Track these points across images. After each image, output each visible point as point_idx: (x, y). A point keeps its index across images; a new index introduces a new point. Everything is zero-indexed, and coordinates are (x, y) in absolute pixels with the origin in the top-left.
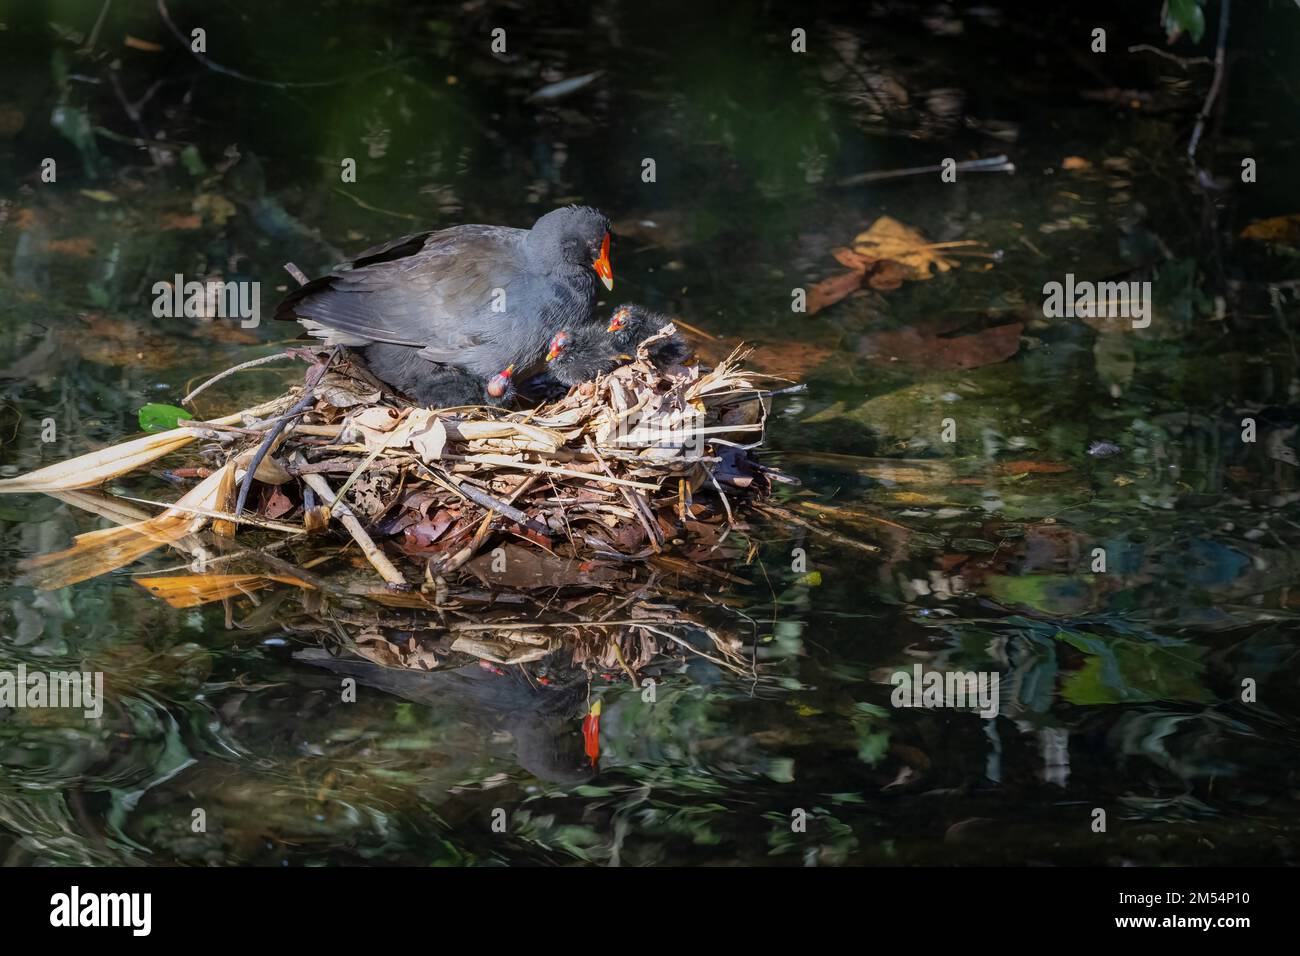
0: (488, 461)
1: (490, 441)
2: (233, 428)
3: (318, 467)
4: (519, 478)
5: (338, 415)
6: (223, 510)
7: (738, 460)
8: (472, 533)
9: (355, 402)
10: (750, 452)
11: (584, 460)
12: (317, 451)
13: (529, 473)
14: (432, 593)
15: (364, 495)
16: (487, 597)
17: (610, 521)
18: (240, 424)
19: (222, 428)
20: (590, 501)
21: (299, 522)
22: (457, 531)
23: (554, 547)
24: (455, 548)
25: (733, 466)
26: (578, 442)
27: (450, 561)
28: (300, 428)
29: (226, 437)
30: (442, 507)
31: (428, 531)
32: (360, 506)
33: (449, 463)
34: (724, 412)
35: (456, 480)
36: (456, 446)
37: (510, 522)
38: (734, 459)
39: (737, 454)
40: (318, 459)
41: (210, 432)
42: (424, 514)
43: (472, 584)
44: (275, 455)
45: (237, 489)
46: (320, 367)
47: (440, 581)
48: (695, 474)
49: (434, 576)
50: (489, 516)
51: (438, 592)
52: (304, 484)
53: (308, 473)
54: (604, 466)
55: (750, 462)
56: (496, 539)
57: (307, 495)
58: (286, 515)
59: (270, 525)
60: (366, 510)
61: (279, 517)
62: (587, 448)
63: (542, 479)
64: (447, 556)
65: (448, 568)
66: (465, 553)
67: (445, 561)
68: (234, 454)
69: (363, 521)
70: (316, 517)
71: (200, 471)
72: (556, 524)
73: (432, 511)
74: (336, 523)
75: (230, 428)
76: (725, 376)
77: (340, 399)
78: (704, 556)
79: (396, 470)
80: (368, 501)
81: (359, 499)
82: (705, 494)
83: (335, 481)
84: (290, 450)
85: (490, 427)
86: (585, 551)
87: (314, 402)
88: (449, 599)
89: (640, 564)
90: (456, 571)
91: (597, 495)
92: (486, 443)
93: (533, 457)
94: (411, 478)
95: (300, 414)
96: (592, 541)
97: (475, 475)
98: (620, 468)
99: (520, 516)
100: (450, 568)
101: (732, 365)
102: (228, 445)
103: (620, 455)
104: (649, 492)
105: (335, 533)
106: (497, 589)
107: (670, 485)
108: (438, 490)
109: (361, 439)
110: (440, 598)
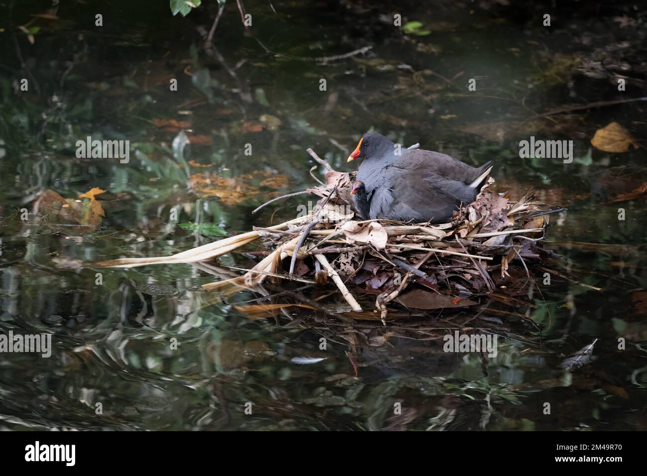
0: (407, 247)
1: (408, 236)
2: (281, 231)
3: (322, 251)
4: (422, 256)
5: (333, 225)
6: (275, 273)
7: (532, 246)
10: (538, 242)
11: (455, 246)
12: (322, 242)
13: (427, 253)
14: (379, 312)
15: (345, 264)
16: (407, 315)
17: (468, 277)
18: (286, 228)
19: (275, 231)
20: (458, 267)
21: (312, 277)
22: (391, 282)
23: (440, 290)
24: (391, 291)
25: (529, 249)
26: (452, 238)
27: (388, 297)
28: (314, 231)
29: (278, 235)
30: (384, 271)
31: (377, 283)
32: (343, 270)
33: (389, 249)
34: (526, 222)
37: (418, 277)
38: (530, 246)
39: (532, 243)
40: (322, 246)
41: (268, 233)
42: (375, 274)
44: (302, 245)
47: (383, 307)
48: (510, 253)
49: (380, 304)
50: (408, 275)
51: (382, 312)
52: (316, 259)
53: (317, 253)
54: (465, 249)
55: (537, 247)
56: (410, 287)
57: (317, 265)
58: (305, 275)
59: (298, 280)
60: (346, 273)
61: (303, 276)
62: (457, 240)
64: (386, 295)
65: (387, 300)
66: (395, 293)
67: (386, 297)
68: (280, 245)
69: (343, 278)
70: (320, 275)
71: (264, 253)
72: (441, 278)
73: (379, 273)
74: (329, 279)
75: (279, 231)
76: (525, 204)
78: (515, 294)
79: (361, 253)
80: (347, 268)
81: (342, 267)
82: (515, 263)
83: (331, 257)
84: (310, 241)
86: (456, 292)
88: (388, 316)
90: (391, 302)
91: (462, 264)
92: (405, 237)
94: (369, 256)
96: (459, 287)
97: (401, 255)
98: (473, 250)
99: (423, 275)
100: (388, 300)
101: (529, 199)
102: (278, 240)
103: (472, 244)
104: (488, 262)
105: (329, 284)
106: (412, 311)
107: (497, 259)
108: (382, 262)
109: (344, 236)
110: (383, 315)
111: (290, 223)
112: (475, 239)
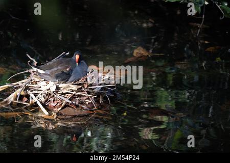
0: (64, 92)
1: (65, 88)
3: (32, 92)
4: (70, 95)
5: (36, 83)
6: (14, 100)
8: (61, 105)
9: (39, 80)
10: (113, 90)
11: (82, 91)
12: (32, 89)
13: (72, 94)
14: (54, 116)
16: (64, 117)
17: (87, 103)
18: (18, 84)
20: (83, 99)
21: (29, 102)
22: (58, 104)
23: (76, 107)
24: (58, 108)
25: (110, 93)
26: (81, 88)
28: (29, 85)
29: (15, 86)
30: (56, 100)
31: (53, 104)
33: (57, 92)
35: (58, 95)
36: (58, 89)
37: (68, 103)
39: (111, 90)
40: (32, 91)
41: (12, 86)
42: (52, 101)
43: (61, 114)
44: (24, 90)
45: (17, 96)
46: (33, 74)
47: (55, 114)
48: (103, 94)
50: (64, 102)
52: (30, 95)
53: (30, 93)
54: (86, 93)
55: (113, 92)
56: (66, 106)
57: (30, 98)
58: (26, 101)
59: (24, 103)
60: (41, 100)
62: (83, 89)
63: (74, 95)
64: (56, 109)
66: (60, 108)
68: (17, 90)
69: (41, 103)
70: (32, 102)
71: (10, 93)
72: (77, 103)
73: (54, 101)
74: (36, 103)
77: (37, 80)
78: (105, 110)
79: (47, 93)
81: (40, 98)
82: (105, 98)
83: (36, 95)
84: (27, 89)
85: (65, 85)
86: (82, 108)
87: (32, 80)
88: (57, 117)
89: (93, 111)
91: (85, 98)
93: (73, 91)
94: (50, 94)
95: (29, 82)
96: (84, 107)
97: (62, 94)
98: (89, 93)
99: (70, 102)
100: (57, 111)
102: (15, 88)
103: (89, 90)
104: (95, 98)
105: (35, 105)
106: (66, 115)
107: (98, 97)
108: (55, 97)
109: (40, 87)
110: (55, 117)
111: (19, 82)
112: (90, 89)
